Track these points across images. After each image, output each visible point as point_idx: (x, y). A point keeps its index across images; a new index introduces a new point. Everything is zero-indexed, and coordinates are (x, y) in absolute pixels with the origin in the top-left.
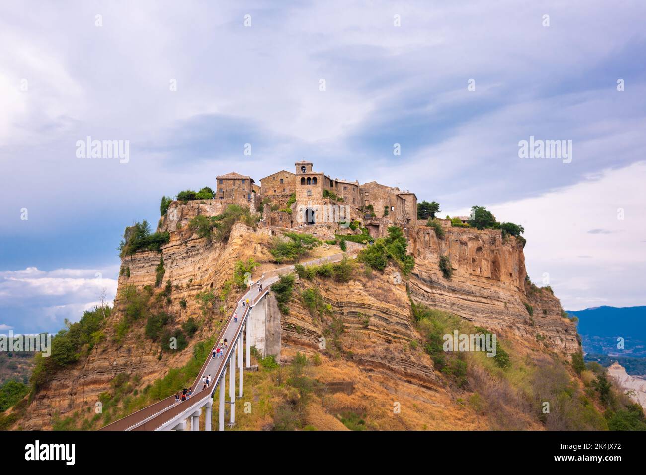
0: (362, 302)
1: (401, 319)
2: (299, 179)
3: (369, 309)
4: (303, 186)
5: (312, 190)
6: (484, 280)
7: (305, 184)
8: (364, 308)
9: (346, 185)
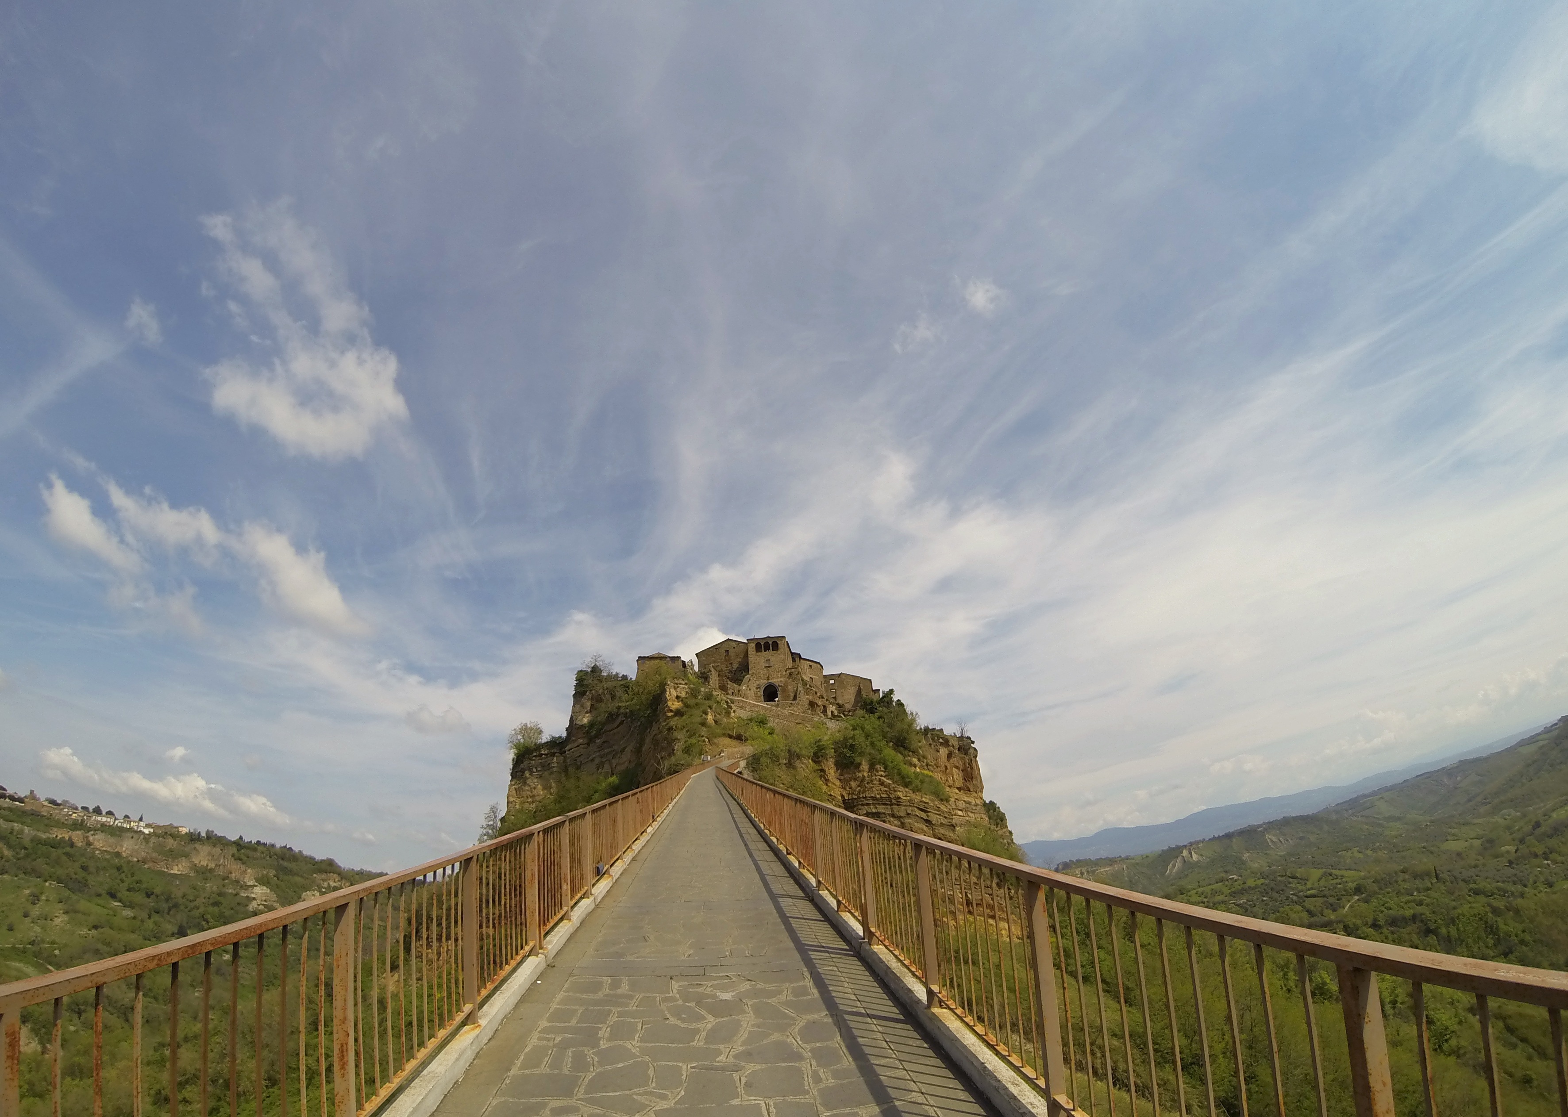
0: (886, 796)
1: (945, 817)
2: (753, 645)
3: (898, 805)
4: (759, 654)
5: (772, 659)
6: (957, 791)
7: (762, 651)
8: (891, 805)
9: (811, 663)
